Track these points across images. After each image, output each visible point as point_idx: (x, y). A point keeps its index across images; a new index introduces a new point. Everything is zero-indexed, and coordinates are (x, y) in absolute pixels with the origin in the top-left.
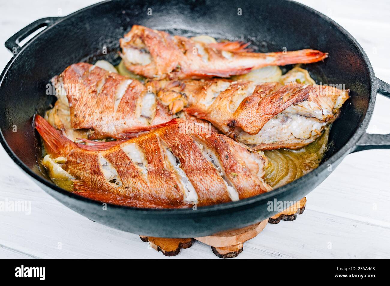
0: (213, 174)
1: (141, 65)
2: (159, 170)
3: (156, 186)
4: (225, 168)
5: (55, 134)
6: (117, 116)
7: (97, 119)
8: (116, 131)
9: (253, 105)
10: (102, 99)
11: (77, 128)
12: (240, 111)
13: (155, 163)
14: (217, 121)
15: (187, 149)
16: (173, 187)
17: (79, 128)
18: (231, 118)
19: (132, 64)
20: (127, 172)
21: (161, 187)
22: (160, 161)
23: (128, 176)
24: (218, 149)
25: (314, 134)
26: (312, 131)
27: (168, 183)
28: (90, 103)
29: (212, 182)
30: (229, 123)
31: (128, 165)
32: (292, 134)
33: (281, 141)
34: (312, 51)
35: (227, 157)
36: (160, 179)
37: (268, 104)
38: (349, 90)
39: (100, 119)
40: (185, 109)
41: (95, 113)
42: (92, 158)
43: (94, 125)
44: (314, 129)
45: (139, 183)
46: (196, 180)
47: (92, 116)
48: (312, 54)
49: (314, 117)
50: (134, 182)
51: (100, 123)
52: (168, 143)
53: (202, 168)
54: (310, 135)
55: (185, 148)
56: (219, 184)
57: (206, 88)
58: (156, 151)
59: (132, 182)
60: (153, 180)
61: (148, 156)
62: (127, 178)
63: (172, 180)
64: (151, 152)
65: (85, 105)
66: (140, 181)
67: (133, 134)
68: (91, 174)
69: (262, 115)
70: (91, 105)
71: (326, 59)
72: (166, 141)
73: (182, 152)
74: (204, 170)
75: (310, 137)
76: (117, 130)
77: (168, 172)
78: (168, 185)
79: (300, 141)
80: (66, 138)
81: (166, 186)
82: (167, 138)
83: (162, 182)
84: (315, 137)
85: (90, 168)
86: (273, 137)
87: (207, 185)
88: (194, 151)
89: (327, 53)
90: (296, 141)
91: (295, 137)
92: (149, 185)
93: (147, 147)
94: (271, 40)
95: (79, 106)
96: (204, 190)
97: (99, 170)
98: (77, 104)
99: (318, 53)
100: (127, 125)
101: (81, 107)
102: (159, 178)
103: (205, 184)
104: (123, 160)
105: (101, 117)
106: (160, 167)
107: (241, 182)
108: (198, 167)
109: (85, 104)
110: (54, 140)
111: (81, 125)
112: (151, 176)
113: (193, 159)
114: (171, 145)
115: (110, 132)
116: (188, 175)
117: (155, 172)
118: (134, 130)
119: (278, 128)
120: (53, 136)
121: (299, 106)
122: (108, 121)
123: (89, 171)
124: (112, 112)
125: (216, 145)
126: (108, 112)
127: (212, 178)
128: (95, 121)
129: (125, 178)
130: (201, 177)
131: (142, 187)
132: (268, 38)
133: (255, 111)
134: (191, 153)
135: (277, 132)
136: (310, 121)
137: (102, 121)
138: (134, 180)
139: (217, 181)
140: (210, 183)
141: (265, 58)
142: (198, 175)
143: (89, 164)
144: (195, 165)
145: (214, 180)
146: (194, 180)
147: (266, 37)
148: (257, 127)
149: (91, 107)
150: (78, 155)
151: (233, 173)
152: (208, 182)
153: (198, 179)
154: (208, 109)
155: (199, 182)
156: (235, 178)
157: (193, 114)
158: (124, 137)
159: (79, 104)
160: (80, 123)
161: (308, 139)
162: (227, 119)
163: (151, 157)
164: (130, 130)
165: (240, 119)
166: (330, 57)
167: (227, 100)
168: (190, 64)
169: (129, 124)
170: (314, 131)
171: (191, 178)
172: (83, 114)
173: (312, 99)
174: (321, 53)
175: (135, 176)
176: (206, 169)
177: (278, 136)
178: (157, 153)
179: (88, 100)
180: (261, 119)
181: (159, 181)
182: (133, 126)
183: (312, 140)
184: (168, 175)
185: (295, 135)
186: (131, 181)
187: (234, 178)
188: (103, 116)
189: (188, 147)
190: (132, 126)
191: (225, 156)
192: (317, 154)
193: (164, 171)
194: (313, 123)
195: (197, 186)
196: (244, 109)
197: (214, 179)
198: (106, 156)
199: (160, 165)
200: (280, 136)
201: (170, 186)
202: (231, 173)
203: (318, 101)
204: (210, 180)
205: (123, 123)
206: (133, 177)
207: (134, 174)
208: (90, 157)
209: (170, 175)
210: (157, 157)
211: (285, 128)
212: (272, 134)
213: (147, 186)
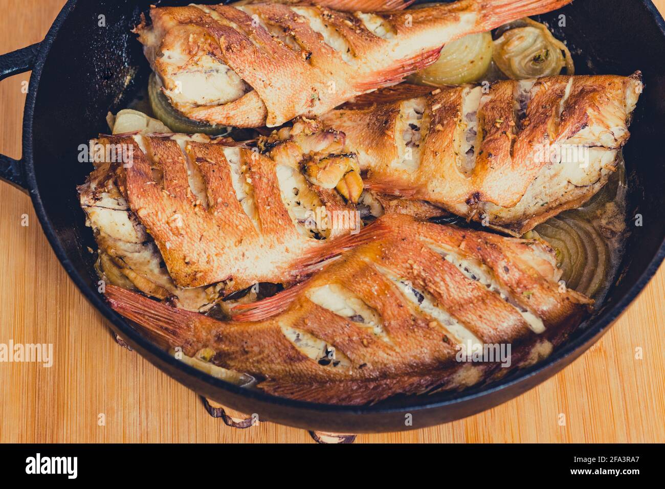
0: (495, 302)
2: (404, 321)
4: (510, 287)
6: (268, 241)
7: (236, 259)
8: (276, 270)
9: (502, 159)
11: (200, 284)
12: (483, 174)
13: (393, 312)
14: (444, 199)
15: (438, 275)
16: (441, 342)
17: (205, 284)
18: (470, 190)
20: (351, 340)
21: (419, 347)
22: (400, 306)
23: (355, 346)
24: (489, 260)
25: (604, 172)
26: (601, 169)
27: (429, 338)
28: (208, 231)
29: (499, 316)
30: (469, 199)
31: (346, 329)
32: (569, 182)
33: (554, 198)
35: (506, 269)
36: (414, 335)
39: (241, 257)
41: (226, 250)
42: (273, 337)
43: (233, 271)
44: (603, 164)
45: (381, 353)
46: (472, 320)
47: (224, 256)
49: (600, 145)
50: (371, 353)
51: (244, 263)
52: (395, 270)
53: (473, 298)
54: (600, 175)
55: (432, 273)
56: (510, 316)
58: (386, 292)
59: (368, 355)
60: (402, 339)
62: (355, 351)
63: (434, 331)
65: (202, 239)
66: (381, 349)
68: (285, 364)
69: (523, 173)
70: (211, 235)
72: (390, 268)
73: (431, 282)
74: (478, 300)
75: (599, 179)
76: (278, 267)
77: (422, 320)
78: (431, 341)
79: (585, 190)
81: (429, 344)
83: (419, 338)
84: (608, 175)
85: (277, 354)
86: (540, 196)
87: (493, 322)
88: (451, 274)
90: (578, 192)
91: (576, 186)
92: (398, 350)
93: (363, 288)
95: (190, 245)
96: (490, 332)
97: (298, 353)
98: (186, 242)
100: (292, 253)
101: (196, 245)
102: (410, 334)
103: (489, 321)
104: (333, 323)
105: (241, 253)
106: (404, 316)
107: (542, 301)
108: (466, 297)
109: (199, 236)
111: (209, 279)
112: (395, 333)
113: (454, 288)
114: (403, 273)
116: (455, 315)
117: (398, 326)
118: (311, 258)
119: (543, 177)
121: (575, 138)
122: (257, 257)
123: (279, 360)
125: (482, 253)
126: (249, 240)
127: (496, 310)
128: (233, 262)
129: (352, 352)
130: (479, 313)
131: (390, 358)
134: (448, 279)
135: (544, 185)
137: (246, 261)
138: (369, 350)
139: (505, 312)
140: (496, 318)
141: (457, 19)
142: (473, 311)
144: (460, 295)
145: (500, 312)
146: (468, 320)
148: (518, 194)
149: (215, 238)
150: (236, 337)
151: (525, 292)
152: (493, 318)
153: (475, 318)
154: (418, 179)
155: (479, 322)
156: (531, 299)
158: (299, 278)
159: (189, 240)
160: (205, 275)
161: (596, 183)
162: (463, 192)
163: (381, 304)
164: (301, 261)
165: (488, 189)
167: (450, 155)
169: (294, 250)
170: (605, 167)
171: (463, 319)
172: (205, 256)
173: (593, 121)
175: (369, 343)
176: (480, 298)
177: (547, 192)
178: (388, 295)
180: (523, 180)
181: (412, 338)
182: (302, 249)
183: (603, 182)
184: (423, 325)
185: (574, 182)
186: (365, 354)
187: (529, 298)
188: (244, 250)
189: (437, 271)
190: (300, 252)
191: (503, 269)
192: (616, 203)
193: (414, 320)
194: (600, 155)
195: (477, 329)
196: (489, 170)
197: (500, 309)
198: (296, 325)
199: (402, 312)
200: (551, 190)
201: (435, 341)
202: (522, 293)
203: (603, 119)
204: (494, 312)
205: (284, 250)
206: (365, 347)
207: (367, 341)
208: (266, 336)
209: (428, 325)
210: (391, 301)
211: (555, 175)
212: (538, 191)
213: (397, 353)
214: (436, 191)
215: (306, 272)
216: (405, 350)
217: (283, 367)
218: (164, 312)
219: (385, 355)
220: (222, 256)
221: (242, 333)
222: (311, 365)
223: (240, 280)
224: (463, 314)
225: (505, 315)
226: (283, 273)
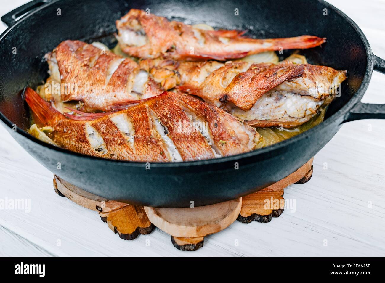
0: (201, 141)
1: (136, 46)
2: (145, 137)
3: (142, 153)
4: (214, 136)
5: (44, 106)
6: (107, 89)
7: (87, 91)
8: (105, 104)
9: (246, 80)
10: (94, 72)
11: (66, 99)
12: (232, 85)
13: (142, 131)
14: (209, 96)
15: (175, 118)
16: (159, 154)
17: (68, 100)
18: (223, 93)
19: (128, 46)
20: (113, 139)
21: (146, 154)
22: (148, 129)
23: (114, 143)
24: (208, 117)
25: (308, 112)
26: (306, 110)
27: (154, 150)
28: (81, 75)
29: (199, 150)
30: (221, 98)
31: (114, 133)
32: (285, 112)
33: (274, 119)
34: (309, 37)
35: (216, 125)
36: (147, 146)
37: (261, 79)
38: (346, 71)
39: (90, 91)
40: (177, 87)
41: (85, 86)
42: (79, 127)
43: (84, 97)
44: (308, 107)
45: (124, 151)
46: (183, 147)
47: (82, 88)
48: (310, 40)
49: (309, 95)
50: (119, 149)
51: (90, 95)
52: (157, 112)
53: (190, 136)
54: (305, 113)
55: (173, 116)
56: (207, 152)
57: (199, 67)
58: (144, 120)
59: (118, 149)
60: (140, 147)
61: (136, 124)
62: (112, 146)
63: (159, 147)
64: (139, 121)
65: (76, 78)
66: (126, 149)
67: (123, 106)
68: (76, 142)
69: (255, 90)
70: (82, 77)
71: (324, 44)
72: (155, 111)
73: (170, 121)
74: (192, 137)
75: (304, 116)
76: (106, 103)
77: (155, 139)
78: (154, 152)
79: (294, 120)
80: (55, 110)
81: (152, 153)
82: (156, 108)
83: (149, 149)
84: (310, 116)
85: (76, 136)
86: (266, 115)
87: (194, 152)
88: (183, 119)
89: (325, 38)
90: (290, 120)
91: (289, 116)
92: (134, 152)
93: (135, 116)
94: (270, 28)
95: (70, 78)
96: (190, 157)
97: (85, 138)
98: (68, 76)
99: (316, 39)
100: (117, 98)
101: (72, 79)
102: (145, 145)
103: (192, 151)
104: (110, 128)
105: (91, 89)
106: (147, 135)
107: (230, 149)
108: (185, 134)
109: (76, 76)
110: (43, 111)
111: (70, 97)
112: (138, 143)
114: (160, 115)
115: (99, 105)
116: (175, 142)
117: (141, 140)
118: (124, 103)
119: (271, 106)
120: (42, 108)
121: (293, 82)
122: (98, 94)
123: (75, 139)
124: (103, 84)
125: (206, 113)
126: (98, 85)
127: (199, 146)
128: (85, 93)
129: (111, 146)
130: (188, 145)
131: (128, 155)
132: (267, 26)
133: (248, 86)
135: (270, 110)
136: (305, 100)
137: (92, 94)
138: (120, 147)
139: (204, 148)
140: (197, 150)
141: (262, 43)
142: (186, 142)
143: (76, 133)
144: (183, 133)
145: (201, 148)
146: (181, 147)
147: (264, 25)
148: (250, 102)
149: (82, 79)
150: (65, 124)
151: (221, 141)
152: (195, 150)
153: (185, 146)
154: (201, 86)
155: (186, 150)
156: (223, 146)
157: (185, 91)
158: (114, 110)
159: (70, 76)
160: (69, 95)
161: (302, 118)
162: (219, 94)
163: (139, 126)
164: (120, 103)
165: (232, 94)
166: (328, 41)
167: (220, 76)
168: (185, 45)
169: (119, 97)
170: (309, 110)
171: (178, 146)
173: (307, 76)
174: (320, 39)
175: (121, 143)
176: (194, 137)
177: (271, 114)
178: (144, 122)
179: (80, 72)
180: (254, 94)
181: (145, 148)
182: (123, 99)
183: (306, 119)
184: (154, 142)
185: (289, 113)
186: (116, 149)
187: (222, 145)
188: (93, 88)
189: (176, 116)
190: (122, 99)
191: (214, 124)
193: (151, 138)
194: (308, 102)
195: (184, 153)
196: (236, 84)
197: (202, 146)
198: (93, 125)
199: (147, 133)
200: (274, 114)
201: (156, 153)
202: (219, 141)
203: (313, 78)
204: (197, 147)
205: (114, 95)
206: (119, 145)
207: (120, 142)
208: (77, 126)
209: (157, 143)
210: (145, 126)
211: (279, 106)
212: (266, 112)
213: (133, 153)
214: (207, 92)
215: (119, 109)
216: (138, 153)
217: (75, 144)
218: (46, 107)
219: (126, 153)
220: (81, 88)
221: (68, 123)
222: (87, 146)
223: (86, 103)
224: (179, 143)
225: (204, 150)
226: (108, 106)
